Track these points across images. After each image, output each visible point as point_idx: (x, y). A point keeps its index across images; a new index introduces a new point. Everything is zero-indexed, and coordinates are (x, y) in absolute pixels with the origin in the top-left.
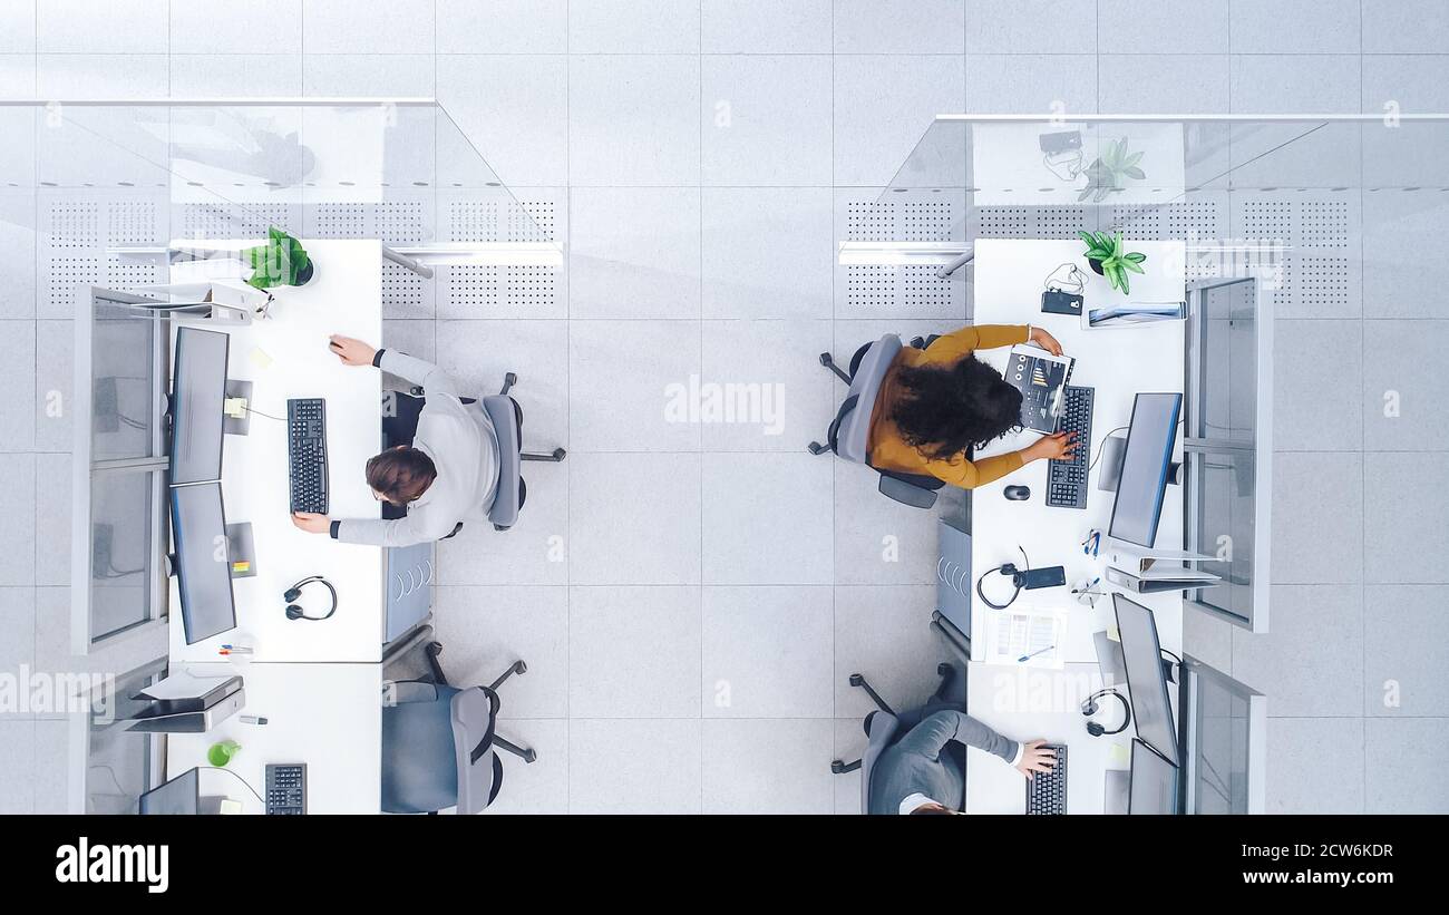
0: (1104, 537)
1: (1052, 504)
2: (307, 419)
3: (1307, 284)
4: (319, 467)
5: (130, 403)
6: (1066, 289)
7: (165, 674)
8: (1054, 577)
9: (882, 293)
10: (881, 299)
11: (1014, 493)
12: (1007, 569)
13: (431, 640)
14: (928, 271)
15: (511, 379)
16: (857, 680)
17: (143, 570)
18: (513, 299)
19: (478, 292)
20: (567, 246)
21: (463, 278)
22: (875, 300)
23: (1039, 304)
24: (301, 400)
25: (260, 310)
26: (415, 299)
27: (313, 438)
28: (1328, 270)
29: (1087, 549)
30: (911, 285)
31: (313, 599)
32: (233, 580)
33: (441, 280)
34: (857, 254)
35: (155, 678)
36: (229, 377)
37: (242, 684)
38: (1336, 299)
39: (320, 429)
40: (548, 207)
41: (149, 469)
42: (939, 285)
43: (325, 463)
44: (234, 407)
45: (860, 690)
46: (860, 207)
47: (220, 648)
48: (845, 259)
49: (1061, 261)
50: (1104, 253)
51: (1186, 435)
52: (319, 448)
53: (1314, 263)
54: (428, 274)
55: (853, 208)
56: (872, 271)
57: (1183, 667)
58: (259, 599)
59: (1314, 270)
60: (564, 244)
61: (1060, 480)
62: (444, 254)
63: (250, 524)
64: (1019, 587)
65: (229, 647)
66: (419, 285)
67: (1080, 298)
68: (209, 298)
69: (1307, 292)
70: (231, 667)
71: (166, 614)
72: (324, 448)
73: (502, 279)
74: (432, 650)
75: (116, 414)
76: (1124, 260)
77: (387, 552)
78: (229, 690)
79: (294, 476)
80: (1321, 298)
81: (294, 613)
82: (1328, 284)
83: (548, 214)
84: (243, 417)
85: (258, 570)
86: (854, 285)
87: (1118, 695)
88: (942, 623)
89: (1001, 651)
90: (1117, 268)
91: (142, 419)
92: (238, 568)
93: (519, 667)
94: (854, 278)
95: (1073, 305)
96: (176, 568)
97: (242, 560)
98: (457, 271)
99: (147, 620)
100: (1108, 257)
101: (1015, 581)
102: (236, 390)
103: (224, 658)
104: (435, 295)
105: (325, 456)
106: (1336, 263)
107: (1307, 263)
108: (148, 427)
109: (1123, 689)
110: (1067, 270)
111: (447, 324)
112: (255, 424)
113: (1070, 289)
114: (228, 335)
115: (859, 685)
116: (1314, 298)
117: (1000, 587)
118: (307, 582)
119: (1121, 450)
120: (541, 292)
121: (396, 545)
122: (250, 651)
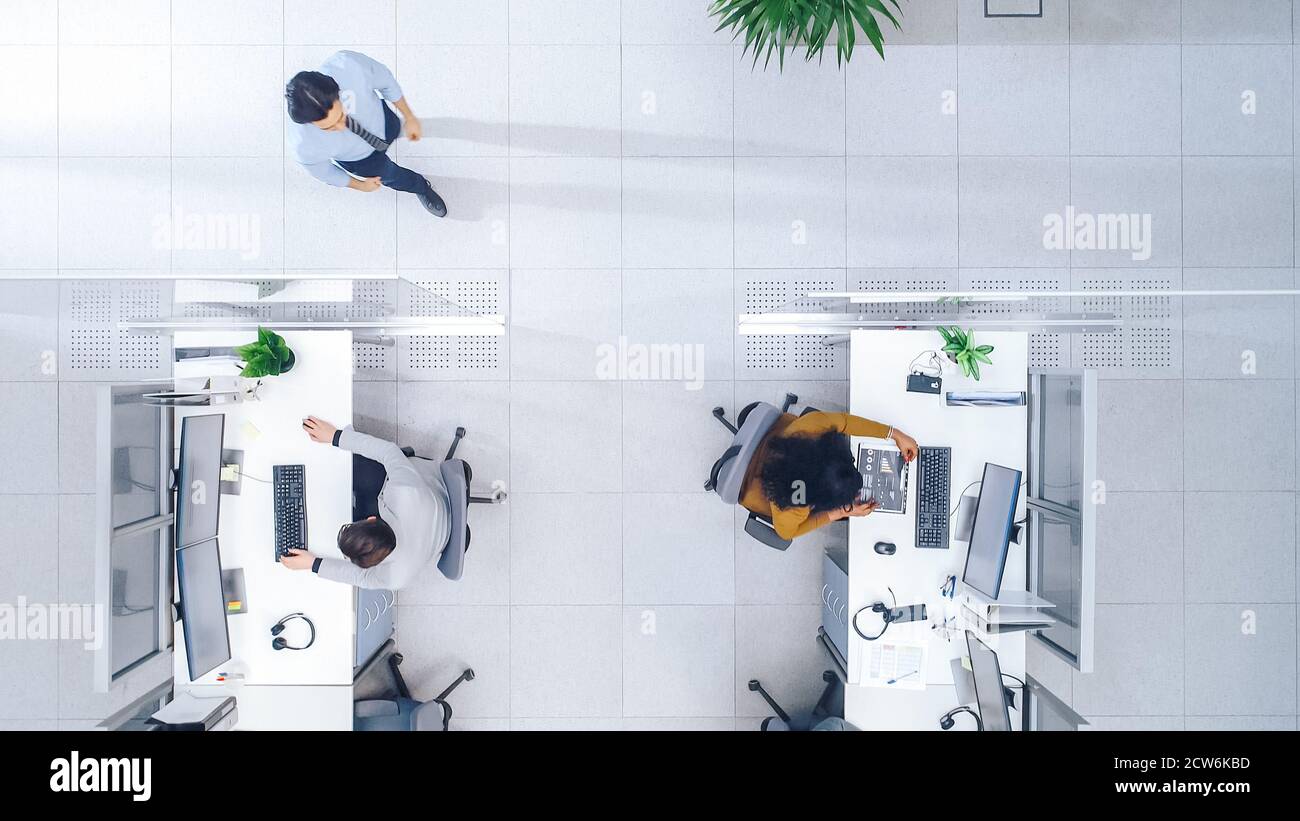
0: (959, 580)
1: (920, 546)
2: (289, 483)
3: (1136, 350)
4: (299, 522)
5: (140, 470)
6: (927, 372)
7: (170, 697)
8: (916, 613)
9: (775, 358)
10: (775, 363)
11: (882, 548)
12: (878, 607)
13: (394, 652)
14: (814, 340)
15: (460, 433)
16: (755, 686)
17: (152, 608)
18: (463, 364)
19: (432, 358)
20: (509, 319)
21: (420, 346)
22: (769, 364)
23: (904, 384)
24: (285, 466)
25: (250, 391)
26: (380, 364)
27: (294, 498)
28: (1154, 338)
29: (944, 592)
30: (799, 352)
31: (295, 633)
32: (228, 617)
33: (402, 348)
34: (755, 325)
35: (163, 701)
36: (224, 447)
37: (235, 704)
38: (1160, 362)
39: (301, 490)
40: (493, 286)
41: (156, 527)
42: (823, 352)
43: (305, 518)
44: (228, 474)
45: (757, 693)
46: (757, 286)
47: (218, 676)
48: (743, 330)
49: (922, 348)
50: (957, 346)
51: (1029, 494)
52: (299, 506)
53: (1142, 332)
54: (391, 343)
55: (751, 286)
56: (767, 340)
57: (1026, 689)
58: (249, 633)
59: (1142, 338)
60: (506, 318)
61: (926, 526)
62: (405, 327)
63: (242, 569)
64: (887, 622)
65: (225, 674)
66: (383, 352)
67: (939, 380)
68: (208, 386)
69: (1136, 356)
70: (226, 690)
71: (171, 645)
72: (304, 506)
73: (454, 348)
74: (394, 660)
75: (130, 480)
76: (975, 352)
77: (357, 590)
78: (224, 712)
79: (279, 529)
80: (1148, 362)
81: (279, 644)
82: (1154, 350)
83: (492, 292)
84: (236, 480)
85: (249, 607)
86: (752, 352)
87: (971, 712)
88: (826, 639)
89: (874, 675)
90: (969, 360)
91: (152, 484)
92: (232, 606)
93: (468, 674)
94: (752, 346)
95: (933, 385)
96: (181, 614)
97: (235, 600)
98: (414, 340)
99: (156, 651)
100: (962, 350)
101: (884, 617)
102: (229, 458)
103: (221, 682)
104: (397, 361)
105: (304, 513)
106: (1160, 332)
107: (1136, 332)
108: (156, 490)
109: (974, 707)
110: (928, 356)
111: (407, 385)
112: (246, 486)
113: (931, 372)
114: (224, 415)
115: (755, 690)
116: (1142, 362)
117: (872, 622)
118: (290, 617)
119: (974, 507)
120: (486, 358)
121: (365, 587)
122: (242, 676)
